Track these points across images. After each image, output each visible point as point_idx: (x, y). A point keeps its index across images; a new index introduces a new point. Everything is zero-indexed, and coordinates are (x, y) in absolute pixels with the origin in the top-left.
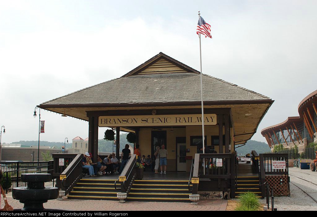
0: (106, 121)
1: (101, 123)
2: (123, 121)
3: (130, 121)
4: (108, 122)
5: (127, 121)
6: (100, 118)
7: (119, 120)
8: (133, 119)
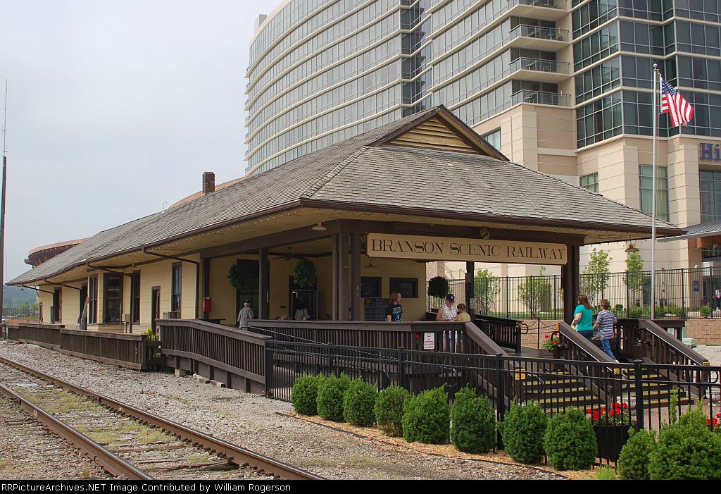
0: (382, 245)
1: (374, 249)
2: (417, 247)
3: (429, 248)
4: (387, 248)
5: (424, 248)
6: (371, 236)
7: (408, 244)
8: (435, 245)
